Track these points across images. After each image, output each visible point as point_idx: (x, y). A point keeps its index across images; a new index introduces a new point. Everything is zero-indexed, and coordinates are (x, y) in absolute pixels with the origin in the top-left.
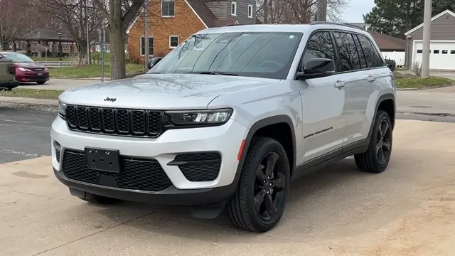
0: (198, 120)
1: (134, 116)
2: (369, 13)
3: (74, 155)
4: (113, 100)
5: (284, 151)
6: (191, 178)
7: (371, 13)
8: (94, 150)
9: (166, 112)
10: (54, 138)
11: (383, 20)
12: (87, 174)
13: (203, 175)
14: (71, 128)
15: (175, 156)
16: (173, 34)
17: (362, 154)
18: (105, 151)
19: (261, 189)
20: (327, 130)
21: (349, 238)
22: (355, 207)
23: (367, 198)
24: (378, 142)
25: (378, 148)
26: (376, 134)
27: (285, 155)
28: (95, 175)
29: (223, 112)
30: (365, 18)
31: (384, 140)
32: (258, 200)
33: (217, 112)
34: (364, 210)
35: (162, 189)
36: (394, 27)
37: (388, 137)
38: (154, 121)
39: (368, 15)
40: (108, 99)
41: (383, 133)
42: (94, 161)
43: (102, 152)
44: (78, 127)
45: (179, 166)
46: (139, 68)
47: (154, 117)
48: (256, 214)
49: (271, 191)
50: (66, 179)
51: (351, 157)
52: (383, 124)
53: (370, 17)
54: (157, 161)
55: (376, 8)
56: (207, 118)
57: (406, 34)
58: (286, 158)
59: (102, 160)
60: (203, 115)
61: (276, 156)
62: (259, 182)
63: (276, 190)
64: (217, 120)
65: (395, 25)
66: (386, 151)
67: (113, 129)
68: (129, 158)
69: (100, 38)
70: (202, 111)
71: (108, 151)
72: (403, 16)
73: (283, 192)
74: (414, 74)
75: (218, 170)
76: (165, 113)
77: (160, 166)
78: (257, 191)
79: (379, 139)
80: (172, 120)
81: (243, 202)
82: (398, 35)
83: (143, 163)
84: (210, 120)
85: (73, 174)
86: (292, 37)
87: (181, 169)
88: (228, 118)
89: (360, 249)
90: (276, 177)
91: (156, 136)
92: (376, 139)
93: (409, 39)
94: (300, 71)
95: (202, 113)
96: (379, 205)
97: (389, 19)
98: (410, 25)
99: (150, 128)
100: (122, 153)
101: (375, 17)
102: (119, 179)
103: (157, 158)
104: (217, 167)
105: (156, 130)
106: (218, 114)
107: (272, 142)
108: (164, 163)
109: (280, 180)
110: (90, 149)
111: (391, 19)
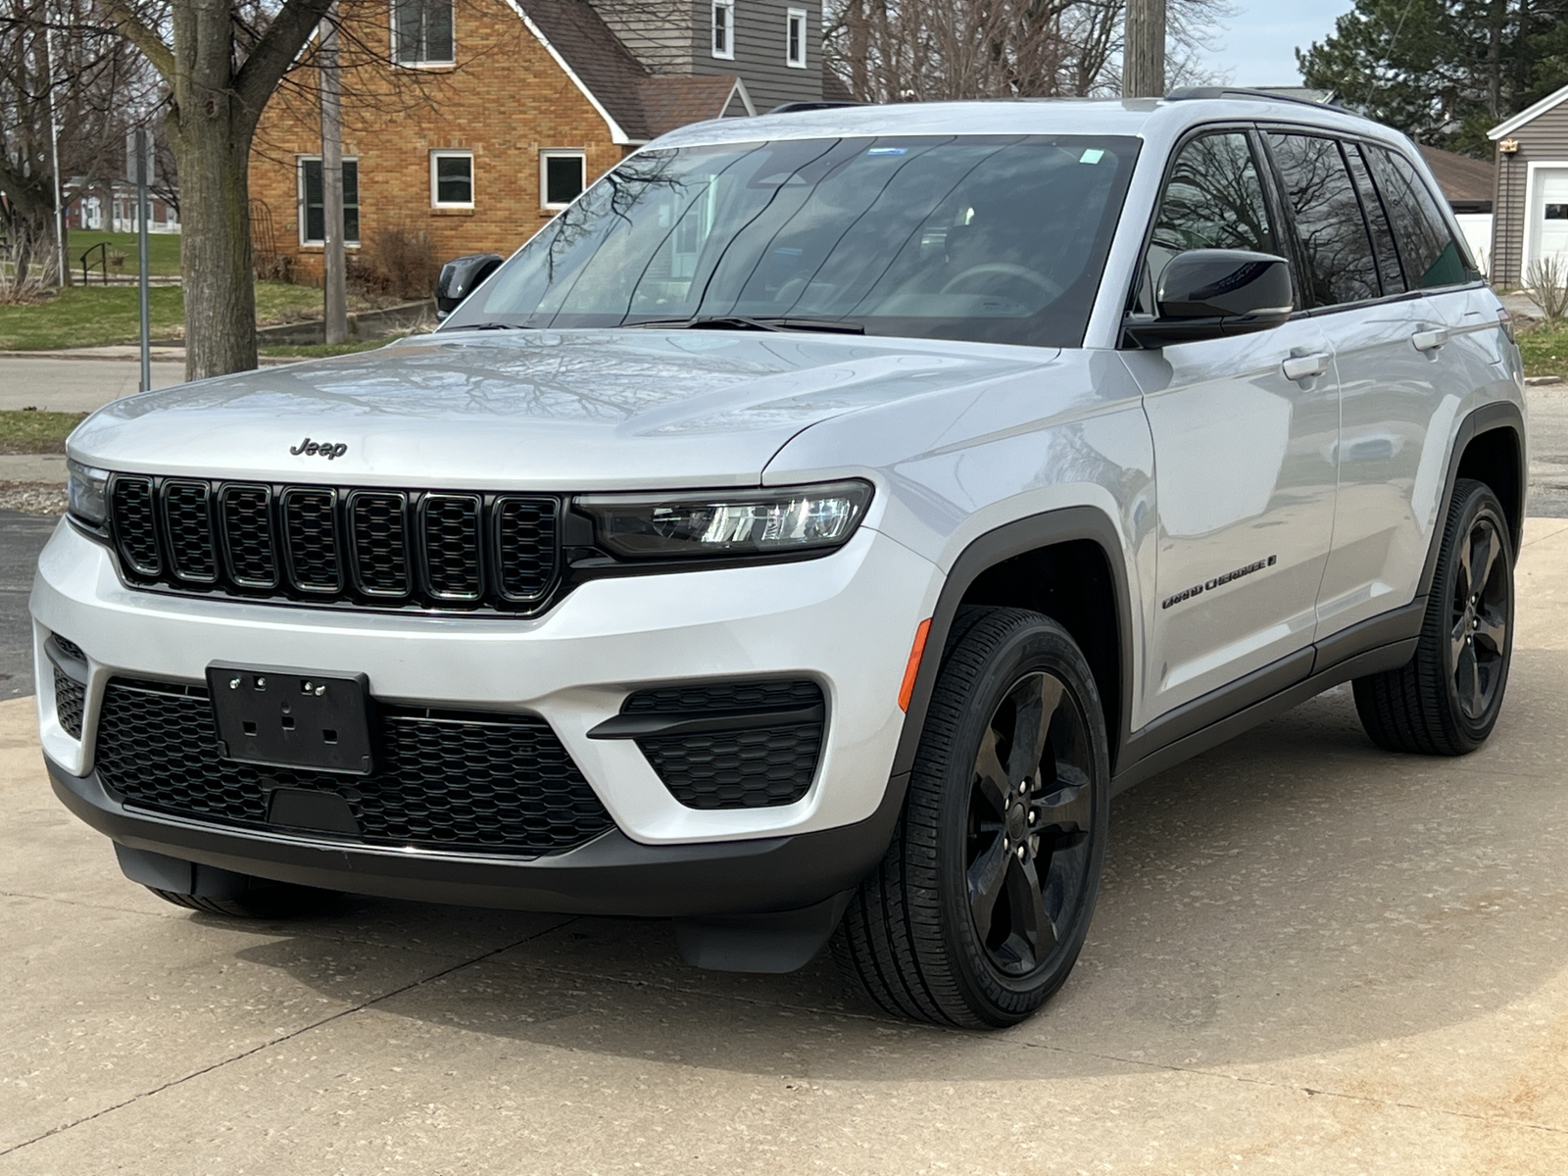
0: (714, 535)
1: (431, 522)
2: (1321, 41)
3: (152, 701)
4: (332, 451)
5: (1083, 665)
6: (691, 792)
7: (1330, 42)
8: (250, 677)
9: (581, 501)
10: (47, 617)
11: (1385, 72)
12: (215, 784)
13: (749, 777)
14: (134, 579)
15: (621, 698)
16: (448, 146)
17: (1386, 675)
18: (304, 680)
19: (994, 834)
20: (1252, 569)
21: (1384, 1044)
22: (1385, 906)
23: (1430, 866)
24: (1456, 619)
25: (1457, 646)
26: (1450, 585)
27: (1091, 684)
28: (253, 789)
29: (827, 496)
30: (1307, 67)
31: (1481, 611)
32: (983, 886)
33: (799, 500)
34: (1428, 918)
35: (561, 847)
36: (1437, 104)
37: (1497, 595)
38: (523, 541)
39: (1317, 51)
40: (309, 448)
41: (1477, 576)
42: (250, 727)
43: (287, 685)
44: (167, 576)
45: (643, 742)
46: (295, 300)
47: (523, 525)
48: (974, 949)
49: (1033, 842)
50: (116, 807)
51: (1343, 691)
52: (1478, 536)
53: (1328, 59)
54: (541, 720)
55: (1355, 21)
56: (758, 526)
57: (1494, 134)
58: (1095, 696)
59: (288, 721)
60: (737, 512)
61: (1051, 689)
62: (985, 806)
63: (1054, 838)
64: (799, 534)
65: (1439, 93)
66: (1491, 657)
67: (331, 580)
68: (416, 708)
69: (131, 165)
70: (734, 494)
71: (317, 681)
72: (1474, 54)
73: (1080, 849)
74: (1537, 313)
75: (815, 758)
76: (574, 508)
77: (557, 742)
78: (980, 845)
79: (1460, 606)
80: (608, 535)
81: (921, 896)
82: (1454, 136)
83: (478, 732)
84: (771, 536)
85: (149, 786)
86: (1092, 156)
87: (650, 757)
88: (853, 526)
89: (1442, 1093)
90: (1052, 783)
91: (539, 609)
92: (1449, 609)
93: (1510, 155)
94: (1139, 310)
95: (732, 503)
96: (1490, 899)
97: (1411, 67)
98: (1505, 91)
99: (509, 572)
100: (382, 688)
101: (1349, 62)
102: (367, 803)
103: (543, 710)
104: (805, 741)
105: (533, 583)
106: (805, 506)
107: (1037, 626)
108: (572, 727)
109: (1067, 796)
110: (232, 673)
111: (1417, 69)
